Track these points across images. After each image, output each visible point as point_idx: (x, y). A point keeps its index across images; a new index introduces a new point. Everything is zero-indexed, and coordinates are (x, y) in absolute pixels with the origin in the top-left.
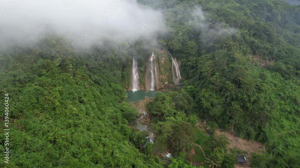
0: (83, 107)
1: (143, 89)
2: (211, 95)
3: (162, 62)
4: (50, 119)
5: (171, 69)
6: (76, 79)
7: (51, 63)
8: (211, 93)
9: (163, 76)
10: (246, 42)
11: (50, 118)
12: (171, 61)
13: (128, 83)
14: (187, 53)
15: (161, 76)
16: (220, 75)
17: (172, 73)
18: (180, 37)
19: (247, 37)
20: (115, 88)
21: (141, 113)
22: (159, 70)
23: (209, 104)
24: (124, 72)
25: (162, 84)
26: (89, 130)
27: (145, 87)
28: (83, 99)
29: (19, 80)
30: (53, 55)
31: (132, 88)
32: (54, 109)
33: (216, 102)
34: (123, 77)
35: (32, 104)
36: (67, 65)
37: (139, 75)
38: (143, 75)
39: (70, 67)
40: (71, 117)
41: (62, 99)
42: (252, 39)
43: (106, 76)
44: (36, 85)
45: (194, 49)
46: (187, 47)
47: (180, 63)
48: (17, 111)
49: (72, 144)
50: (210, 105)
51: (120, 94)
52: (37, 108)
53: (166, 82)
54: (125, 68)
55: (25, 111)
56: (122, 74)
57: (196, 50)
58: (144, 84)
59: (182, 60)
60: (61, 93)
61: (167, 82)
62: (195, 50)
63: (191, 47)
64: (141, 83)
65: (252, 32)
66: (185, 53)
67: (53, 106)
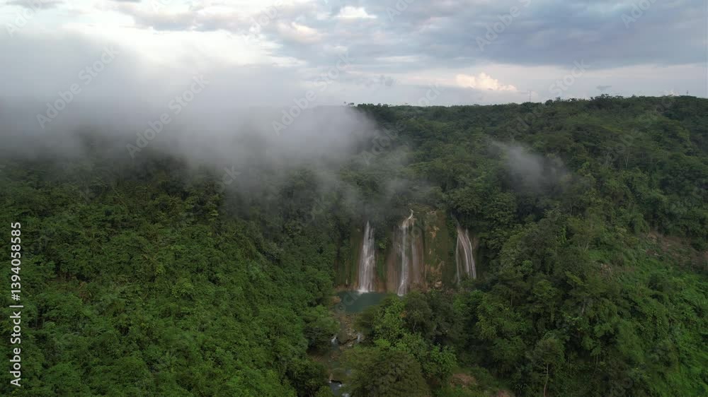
0: (211, 289)
1: (380, 290)
2: (500, 309)
3: (431, 235)
4: (139, 295)
5: (452, 254)
6: (219, 239)
7: (180, 203)
8: (501, 305)
9: (432, 268)
10: (639, 200)
11: (140, 293)
12: (453, 236)
13: (350, 273)
14: (490, 219)
15: (426, 266)
16: (533, 267)
17: (455, 264)
18: (479, 184)
19: (642, 188)
20: (310, 276)
21: (351, 336)
22: (424, 251)
23: (493, 329)
24: (341, 248)
25: (428, 286)
26: (203, 331)
27: (385, 287)
28: (218, 275)
29: (112, 222)
30: (186, 191)
31: (358, 286)
32: (153, 279)
33: (509, 326)
34: (339, 257)
35: (120, 263)
36: (208, 211)
37: (376, 260)
38: (383, 259)
39: (213, 214)
40: (178, 298)
41: (175, 266)
42: (657, 193)
43: (301, 251)
44: (140, 235)
45: (509, 212)
46: (491, 207)
47: (476, 242)
48: (92, 269)
49: (156, 342)
50: (495, 332)
51: (316, 289)
52: (126, 273)
53: (439, 281)
54: (344, 239)
55: (103, 272)
56: (339, 251)
57: (513, 213)
58: (384, 281)
59: (481, 234)
60: (177, 256)
61: (440, 283)
62: (509, 214)
63: (501, 205)
64: (379, 276)
65: (658, 176)
66: (487, 220)
67: (151, 274)
